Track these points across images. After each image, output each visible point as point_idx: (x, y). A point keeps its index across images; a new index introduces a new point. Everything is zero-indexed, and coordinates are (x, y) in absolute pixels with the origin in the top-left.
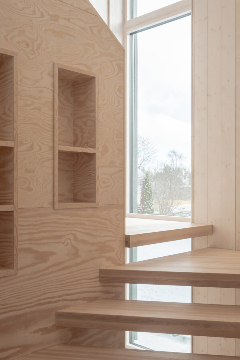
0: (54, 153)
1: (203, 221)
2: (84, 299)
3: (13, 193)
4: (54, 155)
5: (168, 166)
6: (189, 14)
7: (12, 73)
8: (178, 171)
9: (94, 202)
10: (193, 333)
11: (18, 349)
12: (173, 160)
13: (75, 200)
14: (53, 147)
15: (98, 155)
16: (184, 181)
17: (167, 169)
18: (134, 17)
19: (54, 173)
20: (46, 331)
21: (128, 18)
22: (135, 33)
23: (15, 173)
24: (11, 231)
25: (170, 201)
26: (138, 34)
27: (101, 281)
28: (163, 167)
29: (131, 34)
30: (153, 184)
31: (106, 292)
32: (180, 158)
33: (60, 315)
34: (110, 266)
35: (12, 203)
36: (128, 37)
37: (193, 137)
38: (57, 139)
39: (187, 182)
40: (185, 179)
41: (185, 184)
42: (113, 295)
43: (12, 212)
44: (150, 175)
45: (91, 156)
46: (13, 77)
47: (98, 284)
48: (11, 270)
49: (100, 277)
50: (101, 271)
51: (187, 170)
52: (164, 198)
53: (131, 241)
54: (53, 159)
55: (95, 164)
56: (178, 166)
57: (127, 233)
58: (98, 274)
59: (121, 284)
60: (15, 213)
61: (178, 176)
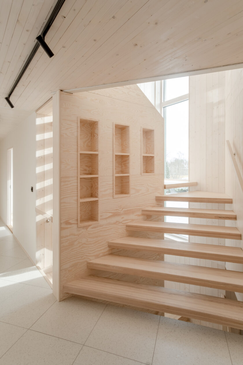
0: (141, 156)
1: (193, 180)
2: (151, 206)
3: (129, 170)
4: (141, 158)
5: (177, 159)
6: (188, 100)
7: (129, 131)
8: (182, 161)
9: (154, 173)
10: (189, 217)
11: (131, 220)
12: (179, 156)
13: (147, 172)
14: (141, 155)
15: (155, 157)
16: (185, 166)
17: (177, 161)
18: (165, 101)
19: (141, 163)
20: (139, 215)
21: (163, 101)
22: (166, 107)
23: (130, 163)
24: (128, 182)
25: (178, 176)
26: (167, 107)
27: (156, 200)
28: (174, 160)
29: (164, 108)
30: (170, 168)
31: (158, 204)
32: (183, 154)
33: (143, 211)
34: (159, 195)
35: (129, 173)
36: (163, 109)
37: (189, 148)
38: (142, 152)
39: (186, 166)
40: (186, 165)
41: (185, 168)
42: (160, 205)
43: (129, 176)
44: (168, 163)
45: (153, 157)
46: (129, 133)
47: (155, 201)
48: (128, 195)
49: (156, 199)
50: (156, 197)
51: (187, 161)
52: (175, 174)
53: (166, 187)
54: (141, 159)
55: (154, 160)
56: (182, 159)
57: (165, 184)
58: (155, 198)
59: (162, 202)
60: (130, 176)
61: (182, 164)
